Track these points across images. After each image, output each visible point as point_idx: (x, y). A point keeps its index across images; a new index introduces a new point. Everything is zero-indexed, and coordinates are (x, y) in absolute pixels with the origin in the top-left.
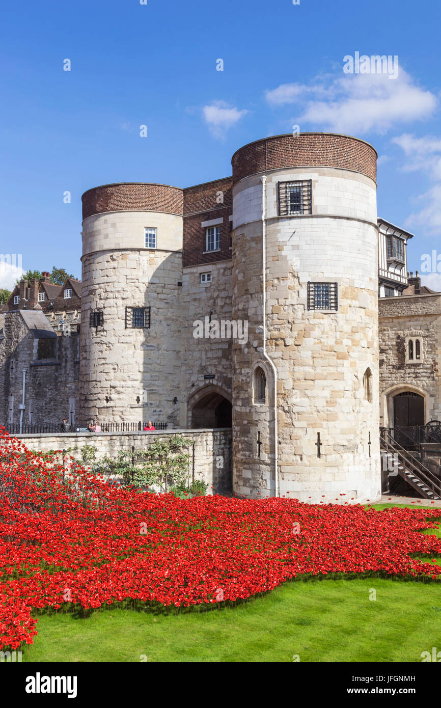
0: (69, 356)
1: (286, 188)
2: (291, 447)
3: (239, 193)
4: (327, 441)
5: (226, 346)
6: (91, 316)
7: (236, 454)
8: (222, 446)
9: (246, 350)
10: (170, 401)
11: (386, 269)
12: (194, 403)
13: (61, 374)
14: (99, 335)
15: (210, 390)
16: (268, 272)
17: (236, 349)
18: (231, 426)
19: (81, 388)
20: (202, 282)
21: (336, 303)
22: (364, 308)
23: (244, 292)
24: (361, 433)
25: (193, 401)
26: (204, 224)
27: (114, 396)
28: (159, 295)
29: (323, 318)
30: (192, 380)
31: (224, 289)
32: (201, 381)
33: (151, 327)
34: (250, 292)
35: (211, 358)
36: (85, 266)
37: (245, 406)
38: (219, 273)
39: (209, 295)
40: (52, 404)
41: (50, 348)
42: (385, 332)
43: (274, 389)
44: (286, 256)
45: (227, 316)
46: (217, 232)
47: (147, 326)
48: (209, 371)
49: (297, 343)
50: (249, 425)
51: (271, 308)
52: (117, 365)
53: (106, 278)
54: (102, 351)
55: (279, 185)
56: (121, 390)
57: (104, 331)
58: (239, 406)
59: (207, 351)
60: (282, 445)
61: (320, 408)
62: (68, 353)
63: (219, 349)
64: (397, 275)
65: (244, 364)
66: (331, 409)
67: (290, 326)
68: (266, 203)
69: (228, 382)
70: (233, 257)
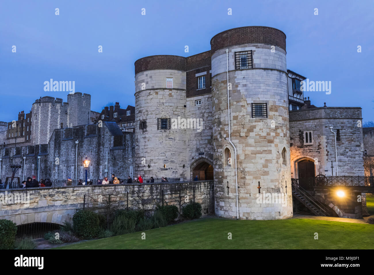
0: (130, 144)
1: (239, 55)
2: (245, 190)
3: (215, 59)
4: (264, 186)
5: (210, 138)
6: (140, 124)
7: (216, 194)
8: (209, 189)
9: (220, 140)
10: (181, 167)
11: (292, 96)
12: (194, 167)
13: (126, 154)
14: (144, 134)
15: (202, 160)
16: (231, 99)
17: (215, 139)
18: (213, 179)
19: (136, 161)
20: (196, 105)
21: (267, 113)
22: (281, 116)
23: (218, 109)
24: (282, 182)
25: (193, 167)
26: (197, 75)
27: (152, 165)
28: (175, 112)
29: (260, 122)
30: (192, 156)
31: (208, 108)
32: (197, 156)
33: (171, 129)
34: (221, 109)
35: (202, 144)
36: (137, 98)
37: (220, 168)
38: (205, 100)
39: (200, 111)
40: (121, 169)
41: (120, 140)
42: (293, 129)
43: (235, 159)
44: (240, 90)
45: (210, 122)
46: (204, 79)
47: (169, 128)
48: (201, 150)
49: (247, 135)
50: (223, 178)
51: (233, 117)
52: (154, 148)
53: (147, 104)
54: (145, 142)
55: (235, 54)
56: (156, 161)
57: (146, 131)
58: (217, 168)
59: (199, 140)
60: (240, 189)
61: (259, 169)
62: (129, 143)
63: (206, 139)
64: (298, 99)
65: (219, 146)
66: (265, 169)
67: (242, 126)
68: (229, 63)
69: (211, 156)
70: (212, 92)
